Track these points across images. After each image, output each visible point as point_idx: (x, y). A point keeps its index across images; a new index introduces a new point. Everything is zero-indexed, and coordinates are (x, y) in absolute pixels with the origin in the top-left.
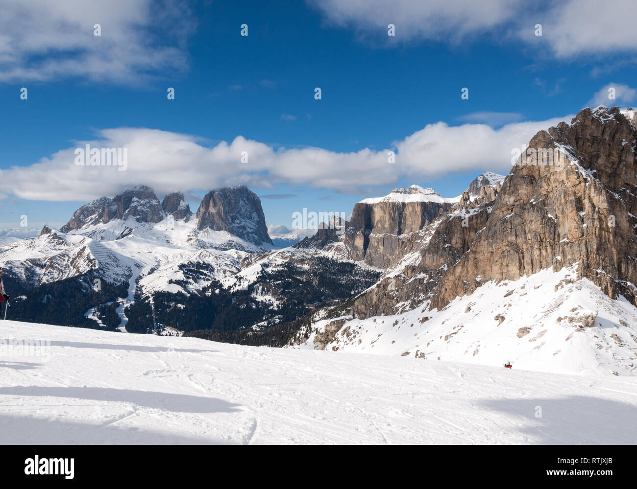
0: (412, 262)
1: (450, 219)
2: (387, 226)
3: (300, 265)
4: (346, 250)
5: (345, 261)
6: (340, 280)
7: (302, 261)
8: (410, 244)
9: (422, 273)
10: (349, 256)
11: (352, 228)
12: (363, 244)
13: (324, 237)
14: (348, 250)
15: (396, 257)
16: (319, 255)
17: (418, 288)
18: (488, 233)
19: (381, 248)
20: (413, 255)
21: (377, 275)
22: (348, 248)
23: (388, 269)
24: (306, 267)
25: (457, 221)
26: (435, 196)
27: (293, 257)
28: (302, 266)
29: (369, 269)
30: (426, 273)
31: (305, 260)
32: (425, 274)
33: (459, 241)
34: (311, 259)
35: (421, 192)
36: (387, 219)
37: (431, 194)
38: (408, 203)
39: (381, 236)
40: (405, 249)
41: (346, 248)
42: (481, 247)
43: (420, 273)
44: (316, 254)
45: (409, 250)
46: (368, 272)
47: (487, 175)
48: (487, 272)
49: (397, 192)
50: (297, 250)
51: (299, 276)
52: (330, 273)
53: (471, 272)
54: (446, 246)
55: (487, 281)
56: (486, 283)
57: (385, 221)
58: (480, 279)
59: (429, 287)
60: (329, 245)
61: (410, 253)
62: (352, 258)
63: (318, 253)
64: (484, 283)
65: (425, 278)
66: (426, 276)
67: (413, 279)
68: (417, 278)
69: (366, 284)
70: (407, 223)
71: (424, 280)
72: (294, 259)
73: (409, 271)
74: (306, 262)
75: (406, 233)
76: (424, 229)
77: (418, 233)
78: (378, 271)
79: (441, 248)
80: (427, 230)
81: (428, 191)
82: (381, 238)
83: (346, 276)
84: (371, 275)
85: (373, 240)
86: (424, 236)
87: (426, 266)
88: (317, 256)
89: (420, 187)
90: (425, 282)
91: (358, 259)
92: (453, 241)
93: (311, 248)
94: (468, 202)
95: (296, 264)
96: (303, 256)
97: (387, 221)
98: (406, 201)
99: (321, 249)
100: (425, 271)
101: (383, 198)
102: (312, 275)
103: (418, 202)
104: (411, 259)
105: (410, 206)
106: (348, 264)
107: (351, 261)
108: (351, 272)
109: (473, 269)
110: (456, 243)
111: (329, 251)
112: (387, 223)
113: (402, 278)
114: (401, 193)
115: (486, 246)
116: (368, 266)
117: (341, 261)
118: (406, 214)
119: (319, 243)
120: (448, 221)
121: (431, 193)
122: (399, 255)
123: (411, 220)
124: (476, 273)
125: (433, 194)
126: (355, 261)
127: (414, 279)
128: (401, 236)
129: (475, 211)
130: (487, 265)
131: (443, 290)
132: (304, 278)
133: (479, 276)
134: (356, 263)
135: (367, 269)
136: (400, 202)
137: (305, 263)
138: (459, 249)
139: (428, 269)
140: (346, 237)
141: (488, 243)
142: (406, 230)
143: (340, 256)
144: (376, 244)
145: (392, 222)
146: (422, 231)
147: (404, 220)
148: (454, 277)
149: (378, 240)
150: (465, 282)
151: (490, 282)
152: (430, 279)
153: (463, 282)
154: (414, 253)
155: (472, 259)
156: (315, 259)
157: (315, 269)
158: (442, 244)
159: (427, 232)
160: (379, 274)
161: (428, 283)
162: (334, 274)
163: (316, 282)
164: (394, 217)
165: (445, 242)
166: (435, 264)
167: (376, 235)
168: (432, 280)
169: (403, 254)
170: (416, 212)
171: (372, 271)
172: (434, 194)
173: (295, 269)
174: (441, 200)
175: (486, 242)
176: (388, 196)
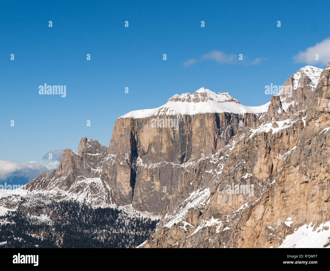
0: (201, 203)
1: (250, 137)
2: (164, 151)
3: (35, 216)
4: (104, 189)
5: (103, 206)
6: (96, 235)
7: (38, 210)
8: (198, 177)
9: (213, 218)
10: (109, 198)
11: (112, 155)
12: (129, 180)
13: (70, 171)
14: (107, 190)
15: (177, 197)
16: (65, 199)
17: (207, 240)
18: (300, 154)
19: (157, 183)
20: (202, 192)
21: (152, 225)
22: (108, 186)
23: (167, 214)
24: (44, 218)
25: (260, 138)
26: (233, 104)
27: (24, 205)
28: (38, 218)
29: (141, 217)
30: (219, 217)
31: (43, 208)
32: (217, 220)
33: (266, 169)
34: (51, 206)
35: (212, 99)
36: (163, 140)
37: (226, 101)
38: (194, 116)
39: (155, 166)
40: (191, 184)
41: (105, 187)
42: (291, 175)
43: (210, 218)
44: (59, 198)
45: (196, 186)
46: (138, 221)
47: (307, 71)
48: (300, 212)
49: (177, 100)
50: (30, 193)
51: (34, 232)
52: (81, 226)
53: (277, 213)
54: (246, 177)
55: (301, 225)
56: (300, 228)
57: (162, 144)
58: (292, 222)
59: (224, 239)
60: (79, 182)
61: (199, 190)
62: (113, 201)
63: (62, 195)
64: (298, 227)
65: (217, 225)
66: (218, 223)
67: (199, 228)
68: (206, 226)
69: (136, 239)
70: (194, 145)
71: (216, 228)
72: (25, 208)
73: (195, 216)
74: (44, 210)
75: (193, 161)
76: (218, 153)
77: (208, 160)
78: (153, 219)
79: (239, 180)
80: (221, 154)
81: (222, 97)
82: (156, 169)
83: (105, 228)
84: (143, 225)
85: (145, 172)
86: (217, 164)
87: (219, 208)
88: (61, 200)
89: (211, 92)
90: (218, 231)
91: (124, 201)
92: (256, 169)
93: (51, 189)
94: (280, 111)
95: (28, 214)
96: (39, 202)
97: (164, 143)
98: (191, 113)
99: (66, 190)
100: (217, 216)
101: (157, 109)
102: (53, 229)
103: (208, 114)
104: (199, 199)
105: (197, 119)
106: (108, 211)
107: (113, 206)
108: (112, 222)
109: (281, 208)
110: (261, 171)
111: (79, 192)
112: (165, 147)
113: (184, 227)
114: (183, 101)
115: (297, 174)
116: (138, 212)
117: (97, 207)
118: (191, 132)
119: (63, 181)
120: (247, 140)
121: (227, 99)
122: (182, 193)
123: (199, 141)
124: (285, 214)
125: (229, 101)
126: (118, 205)
127: (201, 228)
128: (185, 165)
129: (285, 124)
130: (300, 202)
131: (239, 241)
132: (41, 236)
133: (290, 219)
134: (120, 208)
135: (137, 216)
136: (182, 114)
137: (42, 213)
138: (264, 180)
139: (221, 212)
140: (104, 171)
141: (299, 170)
142: (192, 156)
143: (95, 199)
144: (149, 179)
145: (171, 145)
146: (215, 157)
147: (189, 141)
148: (253, 221)
149: (152, 173)
150: (270, 228)
151: (305, 226)
152: (225, 227)
153: (266, 228)
154: (204, 189)
155: (279, 193)
156: (57, 206)
157: (58, 220)
158: (239, 174)
159: (222, 158)
160: (155, 223)
161: (222, 233)
162: (88, 227)
163: (60, 241)
164: (174, 137)
165: (244, 171)
166: (230, 204)
167: (148, 165)
168: (227, 228)
169: (188, 192)
170: (206, 129)
171: (145, 219)
172: (232, 100)
173: (27, 222)
174: (242, 110)
175: (298, 168)
176: (165, 106)
